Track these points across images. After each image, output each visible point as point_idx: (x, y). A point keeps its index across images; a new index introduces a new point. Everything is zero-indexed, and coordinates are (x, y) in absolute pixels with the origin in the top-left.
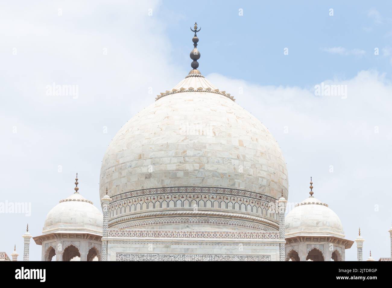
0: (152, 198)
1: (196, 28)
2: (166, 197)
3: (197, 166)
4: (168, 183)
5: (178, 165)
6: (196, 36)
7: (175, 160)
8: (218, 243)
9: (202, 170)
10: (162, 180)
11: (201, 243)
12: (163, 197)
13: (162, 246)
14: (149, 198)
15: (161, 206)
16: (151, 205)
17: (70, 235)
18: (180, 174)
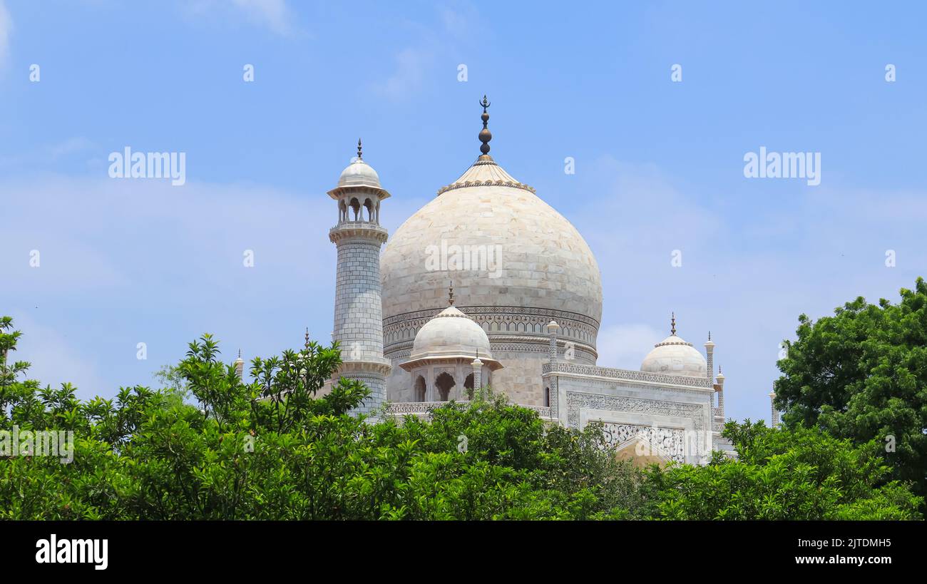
0: (506, 317)
1: (485, 102)
2: (523, 318)
3: (559, 285)
4: (528, 301)
5: (540, 282)
6: (485, 112)
7: (536, 275)
8: (658, 388)
9: (563, 291)
10: (522, 298)
11: (643, 386)
12: (519, 318)
13: (608, 386)
14: (502, 317)
15: (517, 329)
16: (503, 326)
17: (442, 361)
18: (542, 293)
